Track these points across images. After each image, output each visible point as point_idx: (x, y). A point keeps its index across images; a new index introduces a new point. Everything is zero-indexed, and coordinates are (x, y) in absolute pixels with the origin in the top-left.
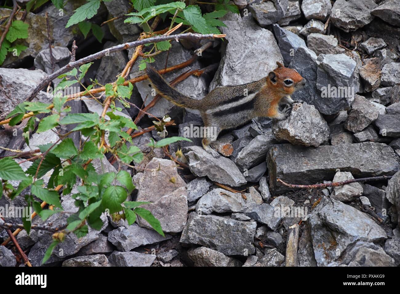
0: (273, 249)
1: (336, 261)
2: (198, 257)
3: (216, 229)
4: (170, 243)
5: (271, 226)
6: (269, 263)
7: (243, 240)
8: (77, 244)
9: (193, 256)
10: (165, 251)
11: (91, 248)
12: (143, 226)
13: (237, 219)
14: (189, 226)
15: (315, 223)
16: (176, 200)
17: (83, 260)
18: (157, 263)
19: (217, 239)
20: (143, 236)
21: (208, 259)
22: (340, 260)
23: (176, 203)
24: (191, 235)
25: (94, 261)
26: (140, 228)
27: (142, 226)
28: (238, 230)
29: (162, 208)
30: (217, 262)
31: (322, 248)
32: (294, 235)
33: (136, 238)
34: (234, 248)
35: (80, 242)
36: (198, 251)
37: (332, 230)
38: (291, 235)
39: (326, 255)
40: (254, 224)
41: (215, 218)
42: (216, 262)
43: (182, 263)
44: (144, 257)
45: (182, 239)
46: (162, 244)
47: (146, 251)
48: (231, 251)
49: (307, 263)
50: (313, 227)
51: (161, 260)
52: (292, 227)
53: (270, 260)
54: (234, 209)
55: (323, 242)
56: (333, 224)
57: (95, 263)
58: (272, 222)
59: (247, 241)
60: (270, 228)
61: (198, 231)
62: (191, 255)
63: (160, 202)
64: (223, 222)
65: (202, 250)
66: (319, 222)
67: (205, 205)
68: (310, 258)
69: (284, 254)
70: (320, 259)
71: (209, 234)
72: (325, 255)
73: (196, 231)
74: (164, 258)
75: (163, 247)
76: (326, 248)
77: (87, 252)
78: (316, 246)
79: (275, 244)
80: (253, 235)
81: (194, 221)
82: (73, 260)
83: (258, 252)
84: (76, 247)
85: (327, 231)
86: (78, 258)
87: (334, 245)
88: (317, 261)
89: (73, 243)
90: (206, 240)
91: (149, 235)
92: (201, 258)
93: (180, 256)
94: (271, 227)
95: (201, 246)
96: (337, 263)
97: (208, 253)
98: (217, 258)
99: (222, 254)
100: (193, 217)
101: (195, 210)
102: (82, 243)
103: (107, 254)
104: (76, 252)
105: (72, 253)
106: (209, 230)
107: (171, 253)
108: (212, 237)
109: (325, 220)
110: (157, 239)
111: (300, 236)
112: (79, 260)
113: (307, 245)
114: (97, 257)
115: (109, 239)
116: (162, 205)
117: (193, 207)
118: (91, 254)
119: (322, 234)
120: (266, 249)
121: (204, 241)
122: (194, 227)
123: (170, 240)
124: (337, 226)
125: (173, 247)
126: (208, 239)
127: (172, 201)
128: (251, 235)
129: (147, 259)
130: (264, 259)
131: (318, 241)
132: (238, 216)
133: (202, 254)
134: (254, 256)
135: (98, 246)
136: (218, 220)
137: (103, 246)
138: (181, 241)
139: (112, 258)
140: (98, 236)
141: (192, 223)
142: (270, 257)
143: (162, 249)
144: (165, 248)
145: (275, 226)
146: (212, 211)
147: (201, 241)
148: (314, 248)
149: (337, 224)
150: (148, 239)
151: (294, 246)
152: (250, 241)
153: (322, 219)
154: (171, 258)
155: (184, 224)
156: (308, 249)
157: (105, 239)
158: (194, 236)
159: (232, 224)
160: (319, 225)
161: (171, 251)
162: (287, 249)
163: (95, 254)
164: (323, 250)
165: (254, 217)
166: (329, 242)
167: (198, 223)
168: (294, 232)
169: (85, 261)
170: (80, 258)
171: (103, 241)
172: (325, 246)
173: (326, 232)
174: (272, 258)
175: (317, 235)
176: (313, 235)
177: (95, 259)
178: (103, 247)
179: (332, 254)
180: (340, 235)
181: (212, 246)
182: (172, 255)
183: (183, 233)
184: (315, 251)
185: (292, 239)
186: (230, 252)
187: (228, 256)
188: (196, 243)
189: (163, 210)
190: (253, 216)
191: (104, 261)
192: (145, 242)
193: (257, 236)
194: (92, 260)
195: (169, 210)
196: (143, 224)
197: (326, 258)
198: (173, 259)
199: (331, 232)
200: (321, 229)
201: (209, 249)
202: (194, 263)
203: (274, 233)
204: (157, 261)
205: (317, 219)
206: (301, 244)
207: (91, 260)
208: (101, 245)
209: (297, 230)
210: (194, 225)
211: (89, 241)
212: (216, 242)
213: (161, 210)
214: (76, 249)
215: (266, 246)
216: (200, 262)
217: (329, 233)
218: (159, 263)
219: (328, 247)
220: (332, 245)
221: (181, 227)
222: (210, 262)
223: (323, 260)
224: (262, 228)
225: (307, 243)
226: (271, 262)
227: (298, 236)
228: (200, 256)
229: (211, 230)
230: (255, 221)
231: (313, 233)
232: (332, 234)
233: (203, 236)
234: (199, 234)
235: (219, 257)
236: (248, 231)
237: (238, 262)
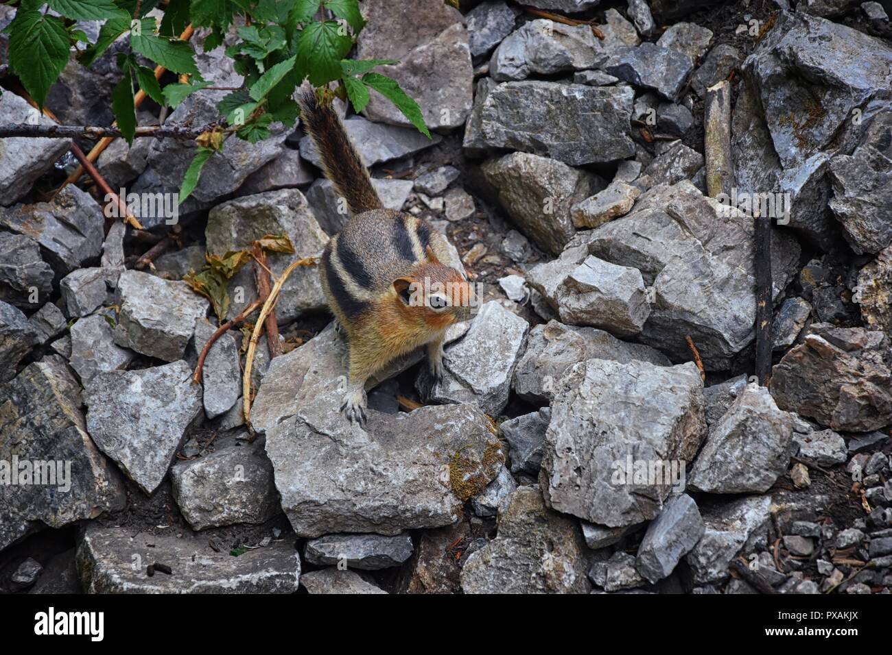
0: (673, 143)
1: (823, 149)
2: (510, 175)
3: (543, 109)
4: (438, 154)
5: (666, 91)
6: (668, 174)
7: (606, 128)
8: (237, 168)
9: (496, 175)
10: (429, 171)
11: (267, 176)
12: (377, 119)
13: (589, 84)
14: (481, 108)
15: (768, 71)
16: (445, 56)
17: (254, 204)
18: (415, 199)
19: (548, 132)
20: (379, 142)
21: (530, 176)
22: (833, 147)
23: (445, 61)
24: (488, 127)
25: (279, 203)
26: (370, 124)
27: (374, 118)
28: (594, 108)
29: (415, 74)
30: (553, 181)
31: (789, 126)
32: (721, 104)
33: (365, 148)
34: (588, 148)
35: (244, 163)
36: (507, 163)
37: (812, 83)
38: (714, 107)
39: (800, 139)
40: (629, 92)
41: (538, 86)
42: (550, 184)
43: (469, 194)
44: (386, 188)
45: (469, 139)
46: (420, 157)
47: (387, 174)
48: (582, 155)
49: (754, 163)
50: (764, 81)
51: (424, 191)
52: (715, 88)
53: (670, 166)
54: (579, 62)
55: (790, 113)
56: (812, 68)
57: (281, 207)
58: (667, 81)
59: (615, 129)
60: (665, 96)
61: (503, 119)
62: (492, 173)
63: (410, 62)
64: (559, 92)
65: (516, 159)
66: (779, 69)
67: (512, 59)
68: (761, 153)
69: (701, 149)
70: (787, 150)
71: (528, 122)
72: (797, 141)
73: (498, 120)
74: (428, 186)
75: (423, 163)
76: (798, 124)
77: (260, 186)
78: (774, 123)
79: (678, 129)
80: (629, 115)
81: (493, 98)
82: (232, 205)
83: (641, 153)
84: (237, 175)
85: (798, 86)
86: (241, 201)
87: (817, 116)
88: (781, 156)
89: (228, 168)
90: (524, 135)
91: (391, 138)
92: (516, 178)
93: (464, 180)
94: (667, 94)
95: (511, 151)
96: (827, 155)
97: (532, 164)
98: (551, 174)
99: (561, 163)
100: (487, 88)
101: (488, 74)
102: (248, 166)
103: (303, 188)
104: (236, 186)
105: (228, 190)
106: (528, 113)
107: (444, 173)
108: (536, 128)
109: (793, 62)
110: (409, 147)
111: (733, 106)
112: (244, 205)
113: (752, 125)
114: (285, 194)
115: (303, 155)
116: (414, 69)
117: (484, 68)
118: (270, 190)
119: (788, 93)
120: (658, 144)
121: (519, 138)
122: (493, 112)
123: (438, 145)
124: (823, 71)
125: (446, 161)
126: (527, 134)
127: (438, 57)
128: (623, 114)
129: (394, 191)
130: (656, 165)
131: (779, 111)
132: (590, 76)
133: (517, 168)
134: (633, 163)
135: (281, 171)
136: (546, 90)
137: (291, 171)
138: (466, 145)
139: (314, 195)
140: (280, 149)
141: (489, 101)
142: (669, 161)
143: (423, 168)
144: (428, 165)
145: (674, 89)
146: (528, 72)
147: (513, 139)
148: (770, 128)
149: (822, 67)
150: (389, 147)
151: (723, 130)
152: (624, 129)
153: (786, 61)
154: (444, 186)
155: (468, 107)
156: (755, 133)
157: (293, 155)
158: (495, 131)
159: (579, 96)
160: (779, 74)
161: (443, 169)
162: (708, 139)
163: (276, 188)
164: (792, 129)
165: (626, 75)
166: (806, 111)
167: (500, 100)
168: (721, 98)
169: (259, 205)
170: (247, 200)
171: (290, 160)
172: (797, 121)
173: (796, 89)
174: (673, 161)
175: (775, 99)
176: (766, 100)
177: (280, 199)
178: (292, 173)
179: (814, 136)
180: (829, 92)
181: (538, 148)
182: (447, 178)
183: (468, 127)
184: (773, 135)
185: (717, 114)
186: (578, 158)
187: (576, 167)
188: (502, 145)
189: (417, 79)
190: (624, 74)
191: (300, 203)
192: (385, 156)
193: (636, 118)
194: (275, 201)
195: (431, 78)
196: (376, 115)
197: (800, 146)
198: (449, 187)
199: (807, 88)
200: (784, 84)
201: (531, 156)
202: (498, 190)
203: (674, 106)
204: (414, 195)
205: (772, 64)
206: (737, 124)
207: (272, 202)
208: (288, 169)
209: (726, 94)
210: (492, 106)
211: (262, 161)
212: (546, 139)
213: (414, 80)
214: (237, 181)
215: (658, 136)
216: (514, 187)
217: (803, 90)
218: (420, 199)
219: (804, 122)
220: (811, 115)
221: (461, 115)
222: (536, 183)
223: (793, 150)
224: (644, 97)
225: (749, 121)
226: (672, 171)
227: (729, 107)
228: (512, 172)
229: (532, 112)
230: (628, 84)
231: (765, 95)
232: (811, 92)
233: (515, 129)
234: (507, 124)
235: (556, 171)
236: (616, 107)
237: (596, 180)
